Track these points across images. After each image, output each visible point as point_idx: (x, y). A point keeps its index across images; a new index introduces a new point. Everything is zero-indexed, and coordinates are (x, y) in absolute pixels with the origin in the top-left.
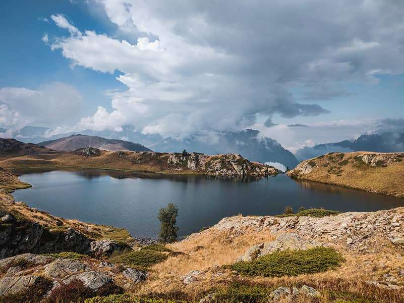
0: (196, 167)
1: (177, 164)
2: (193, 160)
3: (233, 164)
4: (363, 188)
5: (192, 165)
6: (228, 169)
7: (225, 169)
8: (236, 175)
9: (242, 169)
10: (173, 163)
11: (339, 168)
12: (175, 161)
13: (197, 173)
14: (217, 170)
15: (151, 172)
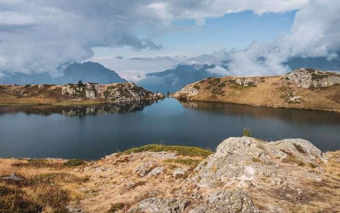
0: (96, 96)
1: (74, 94)
2: (91, 90)
3: (130, 91)
4: (248, 103)
5: (90, 95)
6: (127, 96)
7: (124, 97)
8: (134, 101)
9: (139, 95)
10: (69, 94)
11: (220, 89)
12: (71, 91)
13: (99, 103)
14: (117, 98)
15: (46, 104)
